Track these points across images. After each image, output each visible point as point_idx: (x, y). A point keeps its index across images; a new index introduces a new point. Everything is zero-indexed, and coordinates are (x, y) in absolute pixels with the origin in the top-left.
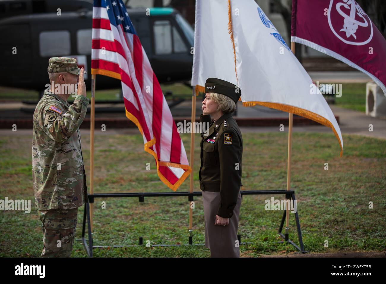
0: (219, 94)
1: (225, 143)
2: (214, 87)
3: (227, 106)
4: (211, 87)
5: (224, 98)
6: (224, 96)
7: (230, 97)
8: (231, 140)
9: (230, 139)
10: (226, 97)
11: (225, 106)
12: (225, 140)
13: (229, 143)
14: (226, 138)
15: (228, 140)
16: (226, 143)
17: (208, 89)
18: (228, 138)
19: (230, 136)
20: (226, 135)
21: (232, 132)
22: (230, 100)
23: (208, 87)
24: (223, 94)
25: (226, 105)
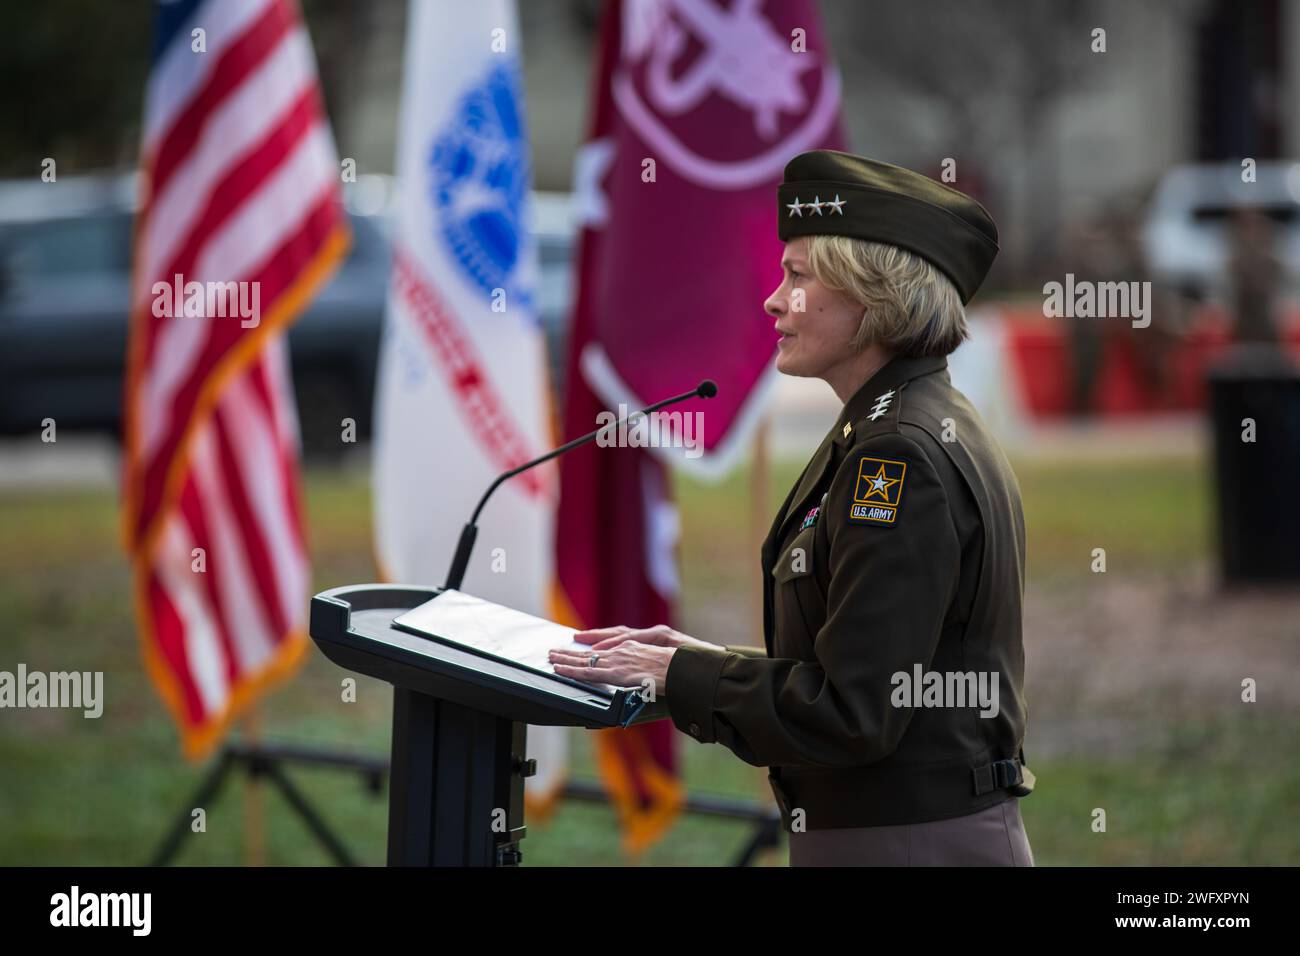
0: (862, 246)
1: (857, 513)
2: (837, 204)
3: (914, 310)
4: (816, 205)
5: (895, 265)
6: (893, 252)
7: (929, 261)
8: (892, 499)
9: (892, 491)
10: (905, 260)
11: (899, 315)
12: (861, 496)
13: (881, 514)
14: (865, 486)
15: (877, 497)
16: (863, 516)
17: (796, 214)
18: (879, 483)
19: (892, 472)
20: (871, 470)
21: (906, 453)
22: (932, 276)
23: (796, 207)
24: (889, 243)
25: (904, 309)
